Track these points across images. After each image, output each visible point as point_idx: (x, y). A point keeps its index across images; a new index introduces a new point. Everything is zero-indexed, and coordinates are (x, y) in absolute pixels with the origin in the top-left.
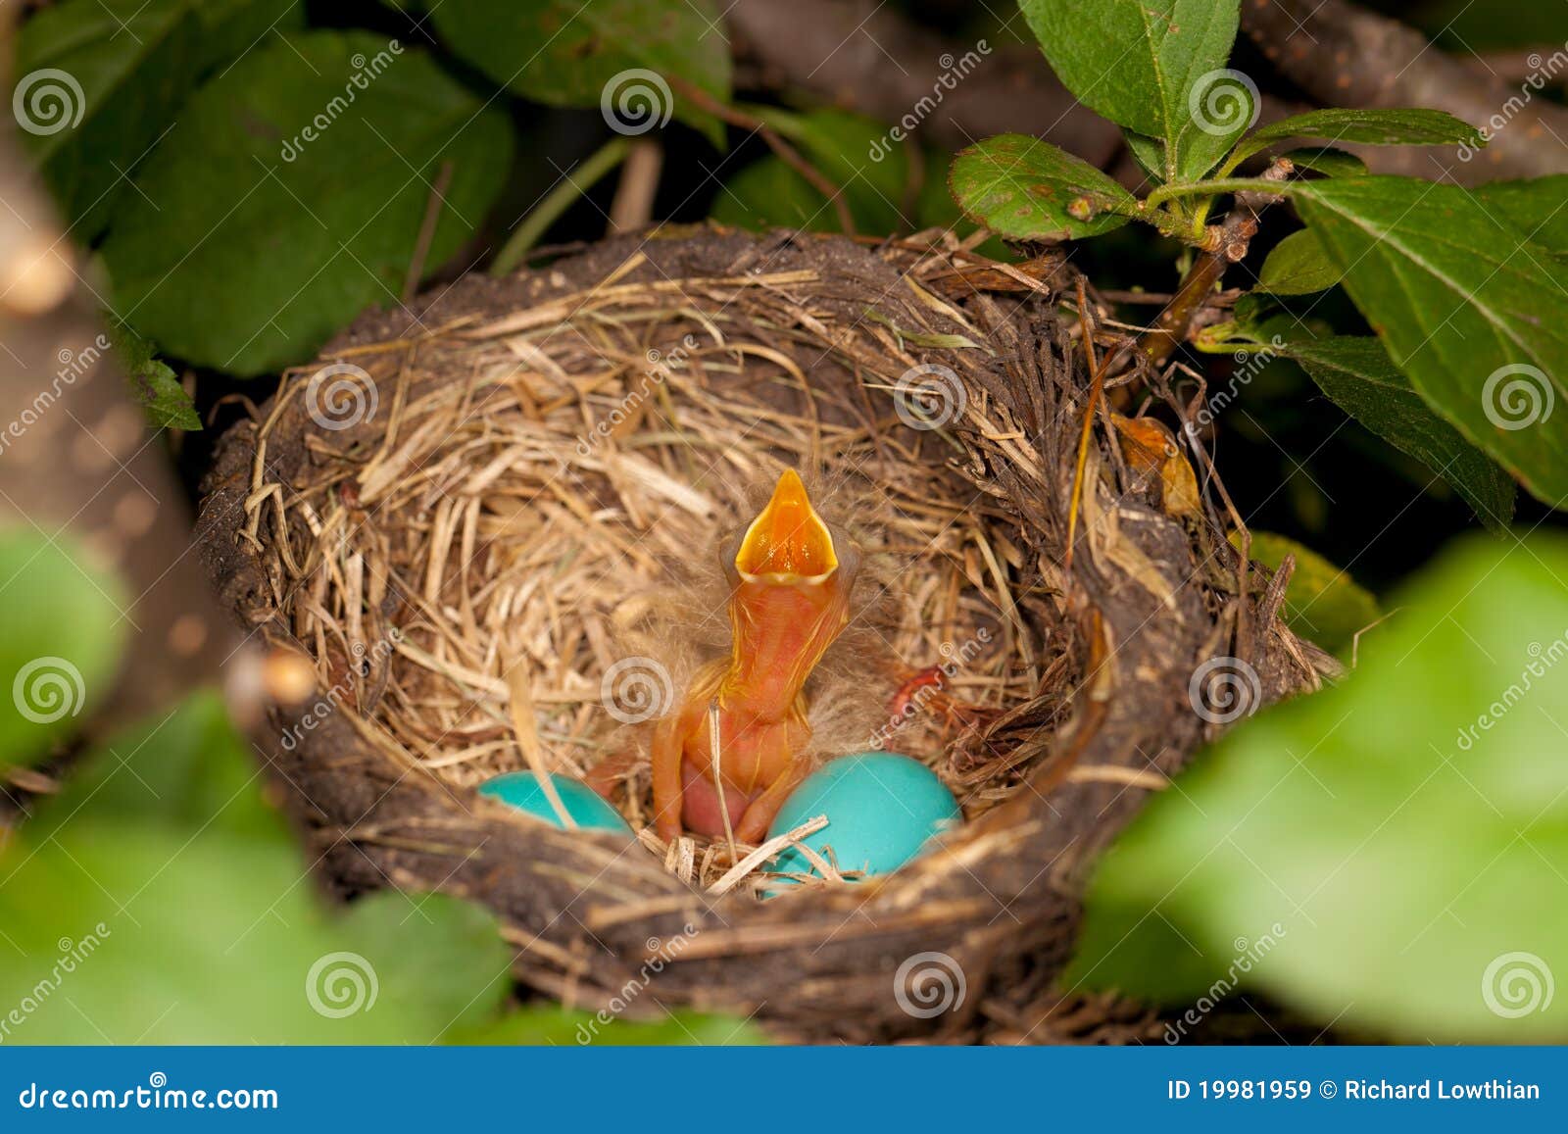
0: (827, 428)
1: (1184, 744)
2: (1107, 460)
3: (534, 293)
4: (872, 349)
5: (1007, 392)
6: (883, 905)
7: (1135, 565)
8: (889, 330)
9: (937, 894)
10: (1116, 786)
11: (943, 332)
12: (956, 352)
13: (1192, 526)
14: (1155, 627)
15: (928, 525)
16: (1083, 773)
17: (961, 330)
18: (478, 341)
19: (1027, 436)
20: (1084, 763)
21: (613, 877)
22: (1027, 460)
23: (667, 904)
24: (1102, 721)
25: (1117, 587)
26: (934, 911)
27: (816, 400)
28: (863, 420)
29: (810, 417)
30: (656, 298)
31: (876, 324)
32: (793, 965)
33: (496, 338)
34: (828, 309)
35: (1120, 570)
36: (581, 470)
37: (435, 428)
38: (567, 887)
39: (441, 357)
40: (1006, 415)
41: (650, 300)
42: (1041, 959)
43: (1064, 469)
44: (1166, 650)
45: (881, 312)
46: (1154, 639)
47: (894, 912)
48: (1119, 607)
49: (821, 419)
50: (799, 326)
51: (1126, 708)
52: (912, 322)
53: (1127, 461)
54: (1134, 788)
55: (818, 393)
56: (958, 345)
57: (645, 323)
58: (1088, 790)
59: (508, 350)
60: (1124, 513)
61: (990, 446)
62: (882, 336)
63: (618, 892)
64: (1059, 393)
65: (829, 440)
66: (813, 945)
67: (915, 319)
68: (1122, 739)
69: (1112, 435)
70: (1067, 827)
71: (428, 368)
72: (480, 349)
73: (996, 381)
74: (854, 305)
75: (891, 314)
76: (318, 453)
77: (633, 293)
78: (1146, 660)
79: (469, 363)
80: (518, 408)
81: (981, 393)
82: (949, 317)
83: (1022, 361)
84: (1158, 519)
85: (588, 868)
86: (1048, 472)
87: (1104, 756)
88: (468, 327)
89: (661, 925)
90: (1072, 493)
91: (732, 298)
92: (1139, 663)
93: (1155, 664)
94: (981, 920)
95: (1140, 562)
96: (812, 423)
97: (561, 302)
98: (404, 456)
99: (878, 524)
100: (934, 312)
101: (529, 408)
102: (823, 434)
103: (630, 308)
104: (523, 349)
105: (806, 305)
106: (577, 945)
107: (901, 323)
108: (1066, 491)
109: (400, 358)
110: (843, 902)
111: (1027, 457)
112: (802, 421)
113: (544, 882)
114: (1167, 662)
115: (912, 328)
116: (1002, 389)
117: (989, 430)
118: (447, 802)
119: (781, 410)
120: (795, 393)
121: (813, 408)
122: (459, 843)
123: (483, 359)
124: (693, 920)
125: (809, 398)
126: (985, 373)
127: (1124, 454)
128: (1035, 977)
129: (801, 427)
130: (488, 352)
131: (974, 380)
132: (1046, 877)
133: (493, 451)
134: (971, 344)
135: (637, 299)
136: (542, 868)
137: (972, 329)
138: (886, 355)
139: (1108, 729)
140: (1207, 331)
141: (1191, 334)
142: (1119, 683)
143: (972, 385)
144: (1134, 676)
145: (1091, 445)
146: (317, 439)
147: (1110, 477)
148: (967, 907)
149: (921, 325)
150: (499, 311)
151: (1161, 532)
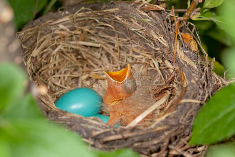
0: (120, 39)
1: (201, 94)
2: (180, 41)
3: (62, 15)
4: (130, 23)
5: (159, 30)
6: (149, 128)
7: (188, 61)
8: (134, 19)
9: (159, 125)
10: (190, 103)
11: (145, 19)
12: (148, 22)
13: (197, 53)
14: (194, 73)
15: (140, 56)
16: (184, 101)
17: (148, 18)
18: (52, 25)
19: (163, 38)
20: (184, 99)
21: (96, 125)
22: (164, 43)
23: (108, 130)
24: (186, 91)
25: (186, 65)
26: (159, 128)
27: (118, 33)
28: (127, 37)
29: (116, 37)
30: (86, 15)
31: (131, 18)
32: (133, 140)
33: (56, 24)
34: (121, 15)
35: (186, 62)
36: (73, 49)
37: (46, 43)
38: (88, 128)
39: (45, 28)
40: (159, 34)
41: (85, 15)
42: (178, 137)
43: (172, 44)
44: (196, 77)
45: (132, 15)
46: (194, 75)
47: (151, 129)
48: (186, 69)
49: (119, 37)
50: (116, 19)
51: (190, 88)
52: (138, 17)
53: (184, 41)
54: (193, 103)
55: (118, 32)
56: (148, 21)
57: (85, 20)
58: (185, 104)
59: (58, 27)
60: (185, 51)
61: (156, 40)
62: (132, 20)
63: (97, 128)
64: (169, 29)
65: (120, 41)
66: (136, 136)
67: (139, 16)
68: (190, 94)
69: (181, 36)
70: (182, 111)
71: (43, 31)
72: (53, 26)
73: (156, 27)
74: (127, 14)
75: (134, 16)
76: (24, 48)
77: (82, 14)
78: (193, 79)
79: (51, 29)
80: (60, 38)
81: (153, 30)
82: (146, 16)
83: (161, 23)
84: (191, 52)
85: (91, 124)
86: (169, 44)
87: (187, 97)
88: (50, 23)
89: (106, 134)
90: (174, 48)
91: (102, 14)
92: (191, 79)
93: (194, 80)
94: (168, 130)
95: (189, 60)
96: (117, 38)
97: (68, 17)
98: (40, 48)
99: (131, 56)
100: (143, 15)
101: (62, 38)
102: (119, 40)
103: (81, 17)
104: (61, 26)
105: (117, 15)
106: (90, 139)
107: (136, 17)
108: (173, 48)
109: (38, 29)
110: (142, 128)
111: (164, 42)
112: (115, 38)
113: (83, 127)
114: (197, 79)
115: (138, 18)
116: (158, 29)
117: (156, 37)
118: (62, 113)
119: (111, 35)
120: (113, 32)
121: (117, 35)
122: (65, 121)
123: (54, 29)
124: (113, 133)
125: (116, 33)
126: (154, 26)
127: (183, 40)
128: (177, 140)
129: (115, 39)
130: (55, 27)
131: (151, 27)
132: (178, 121)
133: (56, 46)
134: (151, 21)
135: (83, 16)
136: (82, 125)
137: (150, 18)
138: (133, 24)
139: (187, 92)
140: (194, 16)
141: (191, 17)
142: (188, 84)
143: (151, 29)
144: (191, 82)
145: (177, 39)
146: (24, 46)
147: (181, 45)
148: (165, 127)
149: (140, 18)
150: (56, 19)
151: (192, 54)
